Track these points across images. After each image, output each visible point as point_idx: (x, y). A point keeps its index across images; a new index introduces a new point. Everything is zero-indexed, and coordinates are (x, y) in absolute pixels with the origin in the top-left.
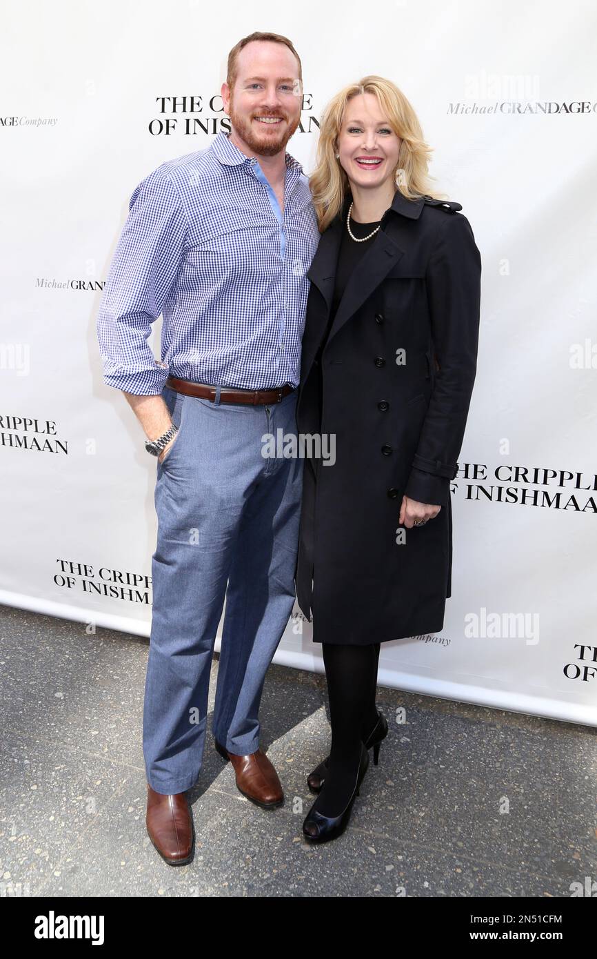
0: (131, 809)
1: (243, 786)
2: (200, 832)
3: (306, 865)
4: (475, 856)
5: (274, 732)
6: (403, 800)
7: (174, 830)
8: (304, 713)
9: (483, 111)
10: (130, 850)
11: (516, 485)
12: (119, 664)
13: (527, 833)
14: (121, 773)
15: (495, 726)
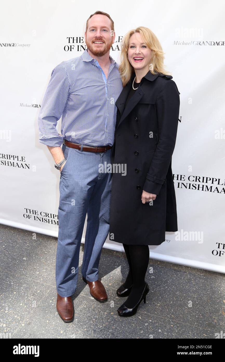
0: (51, 301)
1: (93, 294)
2: (76, 310)
3: (115, 323)
4: (178, 321)
5: (105, 273)
6: (152, 299)
7: (67, 309)
8: (116, 267)
9: (186, 44)
10: (50, 317)
11: (196, 183)
12: (47, 247)
13: (197, 312)
14: (47, 288)
15: (186, 273)
